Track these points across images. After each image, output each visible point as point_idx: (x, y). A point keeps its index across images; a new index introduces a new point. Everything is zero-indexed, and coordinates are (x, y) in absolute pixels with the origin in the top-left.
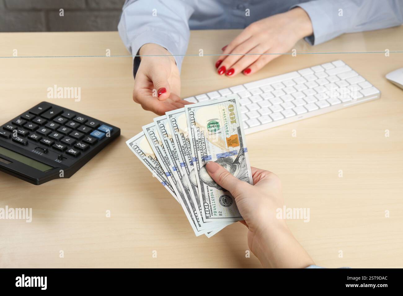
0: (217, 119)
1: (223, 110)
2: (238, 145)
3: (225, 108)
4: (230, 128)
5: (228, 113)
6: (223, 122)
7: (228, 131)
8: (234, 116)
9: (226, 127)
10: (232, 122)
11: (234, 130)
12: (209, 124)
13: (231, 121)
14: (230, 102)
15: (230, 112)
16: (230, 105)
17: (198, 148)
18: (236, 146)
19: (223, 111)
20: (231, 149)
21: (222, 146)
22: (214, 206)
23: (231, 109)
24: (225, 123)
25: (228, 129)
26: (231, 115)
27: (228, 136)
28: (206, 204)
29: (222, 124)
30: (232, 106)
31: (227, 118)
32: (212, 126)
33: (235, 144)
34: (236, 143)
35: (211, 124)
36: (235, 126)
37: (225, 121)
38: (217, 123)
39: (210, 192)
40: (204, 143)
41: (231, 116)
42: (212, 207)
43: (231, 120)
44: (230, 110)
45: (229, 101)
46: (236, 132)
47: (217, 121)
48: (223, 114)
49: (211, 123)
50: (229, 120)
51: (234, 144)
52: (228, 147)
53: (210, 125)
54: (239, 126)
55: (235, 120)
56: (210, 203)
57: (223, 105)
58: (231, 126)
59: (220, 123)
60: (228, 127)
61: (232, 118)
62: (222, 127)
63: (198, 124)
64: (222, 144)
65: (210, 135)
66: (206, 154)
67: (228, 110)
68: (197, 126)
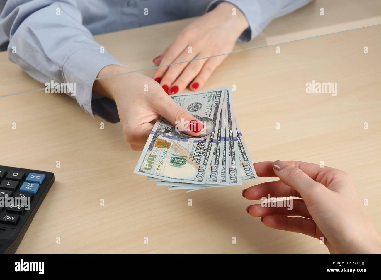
0: (170, 165)
1: (158, 169)
2: (159, 139)
3: (156, 170)
4: (159, 153)
5: (155, 165)
6: (165, 161)
7: (164, 153)
8: (149, 160)
10: (155, 156)
11: (156, 151)
12: (183, 164)
13: (155, 158)
16: (148, 170)
18: (161, 140)
20: (168, 140)
22: (209, 102)
23: (149, 167)
24: (163, 159)
25: (162, 154)
26: (152, 163)
27: (166, 149)
28: (217, 103)
29: (167, 160)
30: (146, 168)
31: (158, 162)
34: (159, 141)
35: (179, 164)
36: (152, 152)
37: (162, 161)
38: (172, 163)
39: (209, 113)
40: (196, 153)
41: (153, 161)
42: (211, 101)
43: (154, 158)
44: (151, 166)
45: (147, 173)
46: (154, 148)
47: (171, 164)
48: (161, 166)
50: (157, 159)
52: (171, 143)
53: (181, 163)
54: (149, 151)
55: (149, 157)
56: (212, 104)
57: (156, 173)
58: (157, 154)
59: (169, 161)
60: (162, 156)
61: (152, 159)
62: (169, 158)
63: (196, 167)
64: (176, 147)
65: (186, 157)
66: (198, 144)
67: (153, 167)
68: (198, 166)
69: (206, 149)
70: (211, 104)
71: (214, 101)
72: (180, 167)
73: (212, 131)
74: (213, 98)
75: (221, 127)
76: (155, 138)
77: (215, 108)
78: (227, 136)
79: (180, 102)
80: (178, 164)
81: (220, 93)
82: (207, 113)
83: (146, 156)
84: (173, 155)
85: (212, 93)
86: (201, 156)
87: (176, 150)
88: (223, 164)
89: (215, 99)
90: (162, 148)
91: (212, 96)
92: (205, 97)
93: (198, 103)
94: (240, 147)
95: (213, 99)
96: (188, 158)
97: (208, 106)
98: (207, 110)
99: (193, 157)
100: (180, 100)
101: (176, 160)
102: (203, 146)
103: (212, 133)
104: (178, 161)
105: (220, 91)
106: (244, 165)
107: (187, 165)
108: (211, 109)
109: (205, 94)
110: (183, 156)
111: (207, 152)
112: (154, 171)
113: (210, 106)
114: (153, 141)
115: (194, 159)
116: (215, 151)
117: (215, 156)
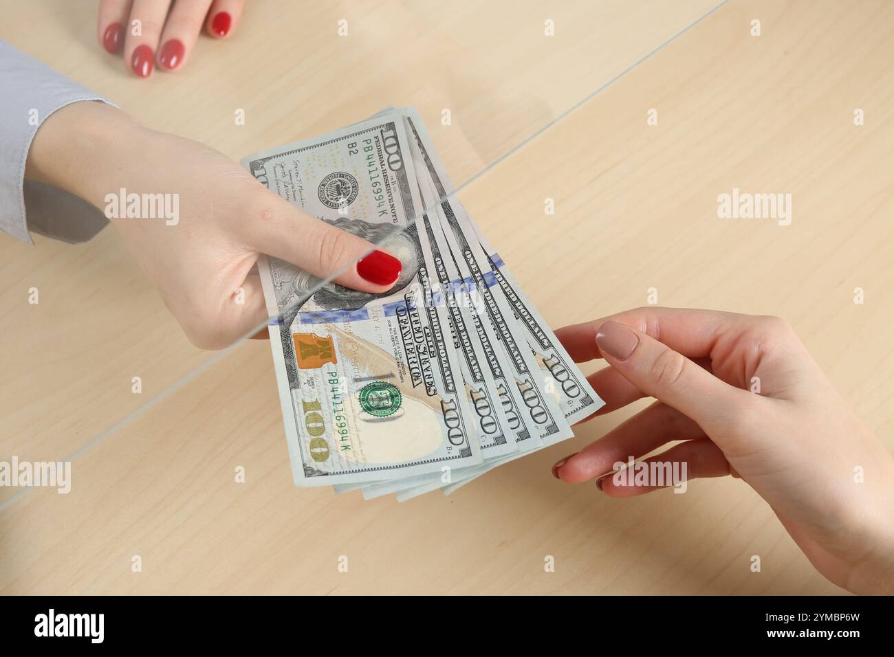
0: (367, 421)
1: (346, 447)
2: (296, 336)
3: (343, 454)
4: (322, 390)
5: (332, 437)
6: (349, 410)
7: (332, 382)
8: (311, 425)
9: (336, 393)
10: (316, 405)
11: (311, 382)
12: (396, 407)
13: (320, 409)
14: (324, 470)
15: (323, 436)
16: (323, 460)
17: (427, 335)
18: (303, 335)
19: (346, 443)
20: (319, 330)
21: (352, 341)
22: (372, 168)
23: (321, 447)
24: (340, 407)
25: (330, 387)
26: (322, 430)
27: (328, 367)
28: (397, 166)
29: (352, 405)
30: (316, 457)
31: (335, 421)
32: (386, 402)
33: (307, 342)
34: (302, 345)
35: (388, 407)
36: (305, 393)
37: (341, 413)
38: (368, 409)
39: (387, 207)
40: (408, 352)
41: (320, 425)
42: (378, 164)
43: (320, 412)
44: (322, 443)
45: (327, 474)
46: (303, 375)
47: (367, 416)
48: (348, 435)
49: (387, 411)
50: (326, 412)
51: (311, 344)
52: (330, 338)
53: (390, 403)
54: (294, 391)
55: (305, 412)
56: (384, 171)
57: (348, 462)
58: (319, 393)
59: (358, 407)
60: (332, 394)
61: (317, 418)
62: (353, 395)
63: (433, 406)
64: (349, 346)
65: (392, 375)
66: (401, 318)
67: (332, 444)
68: (436, 400)
69: (427, 331)
70: (381, 175)
71: (386, 162)
72: (394, 419)
73: (416, 264)
74: (379, 150)
75: (437, 246)
76: (285, 335)
77: (397, 186)
78: (466, 274)
79: (287, 179)
80: (384, 408)
81: (391, 133)
82: (382, 209)
83: (297, 413)
84: (357, 380)
85: (371, 135)
86: (426, 361)
87: (356, 359)
88: (496, 377)
89: (385, 156)
90: (320, 366)
91: (373, 144)
92: (353, 149)
93: (342, 175)
94: (513, 304)
95: (381, 157)
96: (398, 376)
97: (374, 180)
98: (377, 196)
99: (407, 371)
100: (287, 173)
101: (374, 396)
102: (416, 322)
103: (419, 272)
104: (381, 399)
105: (391, 126)
106: (547, 362)
107: (407, 402)
108: (388, 190)
109: (351, 140)
110: (383, 374)
111: (437, 342)
112: (340, 457)
113: (381, 179)
114: (288, 353)
115: (415, 377)
116: (454, 335)
117: (460, 349)
